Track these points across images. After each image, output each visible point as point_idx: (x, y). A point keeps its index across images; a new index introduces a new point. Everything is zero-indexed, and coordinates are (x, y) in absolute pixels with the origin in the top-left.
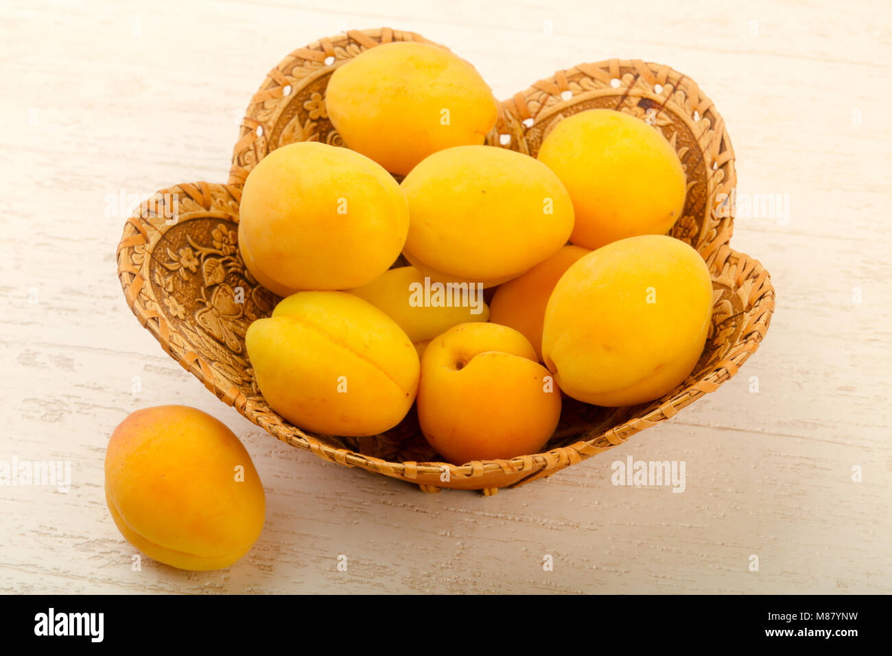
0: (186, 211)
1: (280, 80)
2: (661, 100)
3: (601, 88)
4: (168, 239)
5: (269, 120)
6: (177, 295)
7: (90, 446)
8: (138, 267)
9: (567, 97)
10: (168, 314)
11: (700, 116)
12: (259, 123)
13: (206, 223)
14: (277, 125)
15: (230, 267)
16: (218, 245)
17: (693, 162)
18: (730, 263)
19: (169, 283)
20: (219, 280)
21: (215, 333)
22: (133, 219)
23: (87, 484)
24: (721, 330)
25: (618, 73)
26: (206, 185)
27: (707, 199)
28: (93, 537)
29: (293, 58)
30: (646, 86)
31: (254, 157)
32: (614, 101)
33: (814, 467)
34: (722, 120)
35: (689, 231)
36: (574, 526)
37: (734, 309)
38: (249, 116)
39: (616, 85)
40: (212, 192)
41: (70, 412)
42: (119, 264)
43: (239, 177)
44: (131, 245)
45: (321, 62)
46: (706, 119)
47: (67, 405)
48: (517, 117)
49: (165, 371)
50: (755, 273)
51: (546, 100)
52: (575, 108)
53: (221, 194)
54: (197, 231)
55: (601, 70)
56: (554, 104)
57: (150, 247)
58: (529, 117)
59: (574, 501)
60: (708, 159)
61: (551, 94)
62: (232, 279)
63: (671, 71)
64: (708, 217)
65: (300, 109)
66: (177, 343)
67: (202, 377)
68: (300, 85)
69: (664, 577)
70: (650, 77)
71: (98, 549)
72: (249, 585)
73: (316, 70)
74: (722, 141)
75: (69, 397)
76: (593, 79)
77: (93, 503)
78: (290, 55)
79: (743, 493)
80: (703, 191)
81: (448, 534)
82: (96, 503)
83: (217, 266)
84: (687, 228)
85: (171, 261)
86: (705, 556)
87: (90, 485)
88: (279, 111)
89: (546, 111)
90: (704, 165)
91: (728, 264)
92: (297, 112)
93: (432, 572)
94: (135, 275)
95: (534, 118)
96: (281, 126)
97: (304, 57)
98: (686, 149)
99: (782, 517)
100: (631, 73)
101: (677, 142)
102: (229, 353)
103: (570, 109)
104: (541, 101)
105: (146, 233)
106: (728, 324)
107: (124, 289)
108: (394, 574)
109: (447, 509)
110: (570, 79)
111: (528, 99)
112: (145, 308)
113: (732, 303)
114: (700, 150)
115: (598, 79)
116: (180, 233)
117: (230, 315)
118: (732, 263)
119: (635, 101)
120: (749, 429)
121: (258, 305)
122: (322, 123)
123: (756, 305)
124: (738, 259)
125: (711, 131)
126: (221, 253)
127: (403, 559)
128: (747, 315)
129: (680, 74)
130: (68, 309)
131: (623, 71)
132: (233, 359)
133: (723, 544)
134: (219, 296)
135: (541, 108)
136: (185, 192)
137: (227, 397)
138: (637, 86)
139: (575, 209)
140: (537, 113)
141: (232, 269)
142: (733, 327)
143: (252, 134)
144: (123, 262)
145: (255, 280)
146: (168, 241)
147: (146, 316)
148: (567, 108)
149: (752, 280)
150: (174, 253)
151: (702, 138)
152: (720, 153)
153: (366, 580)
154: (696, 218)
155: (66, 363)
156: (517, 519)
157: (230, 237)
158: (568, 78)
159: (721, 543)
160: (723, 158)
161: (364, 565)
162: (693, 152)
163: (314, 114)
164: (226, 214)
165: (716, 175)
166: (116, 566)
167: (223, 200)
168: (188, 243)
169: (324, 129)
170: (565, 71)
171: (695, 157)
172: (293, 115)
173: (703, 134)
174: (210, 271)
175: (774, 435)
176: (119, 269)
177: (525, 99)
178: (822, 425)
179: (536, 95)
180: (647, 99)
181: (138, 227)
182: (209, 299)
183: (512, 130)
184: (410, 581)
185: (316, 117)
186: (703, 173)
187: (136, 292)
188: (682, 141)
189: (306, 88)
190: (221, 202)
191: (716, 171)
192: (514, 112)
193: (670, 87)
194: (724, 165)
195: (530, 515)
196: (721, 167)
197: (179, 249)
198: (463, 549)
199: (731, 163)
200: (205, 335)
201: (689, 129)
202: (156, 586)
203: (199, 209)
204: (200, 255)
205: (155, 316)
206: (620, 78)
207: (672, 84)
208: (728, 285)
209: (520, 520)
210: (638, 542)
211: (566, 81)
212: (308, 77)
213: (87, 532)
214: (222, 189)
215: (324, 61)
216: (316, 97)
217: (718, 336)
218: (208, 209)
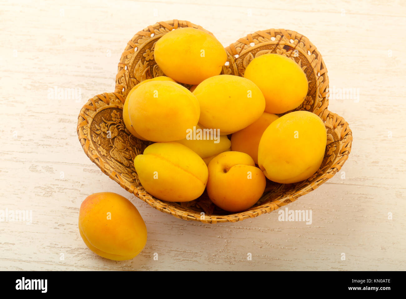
0: (101, 107)
1: (133, 45)
2: (294, 46)
3: (267, 41)
4: (95, 120)
5: (129, 63)
6: (102, 145)
7: (66, 207)
8: (86, 135)
9: (252, 45)
10: (101, 155)
11: (311, 53)
12: (125, 65)
13: (108, 111)
14: (133, 64)
15: (119, 128)
16: (114, 119)
17: (309, 72)
18: (329, 117)
19: (98, 140)
20: (116, 135)
21: (118, 159)
22: (81, 114)
23: (67, 224)
24: (329, 148)
25: (274, 35)
26: (107, 94)
27: (316, 89)
28: (73, 247)
29: (137, 36)
30: (287, 40)
31: (124, 79)
32: (273, 47)
33: (366, 198)
34: (321, 55)
35: (309, 102)
36: (272, 230)
37: (334, 138)
38: (121, 62)
39: (273, 40)
40: (110, 97)
41: (55, 192)
42: (79, 135)
43: (120, 89)
44: (82, 126)
45: (149, 36)
46: (313, 54)
47: (54, 189)
48: (232, 54)
49: (92, 171)
50: (342, 123)
51: (243, 47)
52: (256, 50)
53: (113, 97)
54: (106, 115)
55: (266, 34)
56: (247, 49)
57: (89, 125)
58: (237, 54)
59: (270, 219)
60: (315, 71)
61: (246, 44)
62: (121, 133)
63: (297, 34)
64: (317, 97)
65: (142, 57)
66: (107, 168)
67: (119, 182)
68: (141, 47)
69: (311, 250)
70: (288, 37)
71: (77, 253)
72: (142, 265)
73: (147, 40)
74: (322, 64)
75: (54, 185)
76: (263, 37)
77: (71, 232)
78: (136, 34)
79: (338, 211)
80: (314, 85)
81: (221, 237)
82: (72, 232)
83: (115, 129)
84: (308, 101)
85: (98, 130)
86: (327, 240)
87: (68, 224)
88: (133, 58)
89: (244, 51)
90: (314, 74)
91: (328, 118)
92: (140, 58)
93: (216, 254)
94: (86, 139)
95: (239, 54)
96: (134, 65)
97: (142, 35)
98: (306, 67)
99: (356, 221)
100: (280, 35)
101: (301, 64)
102: (125, 167)
103: (254, 50)
104: (242, 47)
105: (87, 119)
106: (333, 145)
107: (82, 146)
108: (201, 256)
109: (218, 226)
110: (254, 38)
111: (236, 46)
112: (92, 154)
113: (332, 135)
114: (312, 68)
115: (266, 38)
116: (99, 117)
117: (122, 150)
118: (330, 117)
119: (282, 46)
120: (338, 183)
121: (131, 143)
122: (151, 62)
123: (345, 138)
124: (333, 116)
125: (316, 60)
126: (115, 123)
127: (204, 249)
128: (341, 142)
129: (301, 35)
130: (47, 145)
131: (276, 34)
132: (127, 170)
133: (333, 234)
134: (117, 142)
135: (242, 50)
136: (99, 98)
137: (130, 190)
138: (283, 40)
139: (266, 99)
140: (240, 52)
141: (120, 129)
142: (335, 147)
143: (123, 70)
144: (80, 134)
145: (129, 132)
146: (95, 121)
147: (94, 158)
148: (253, 50)
149: (341, 126)
150: (98, 126)
151: (312, 63)
152: (321, 69)
153: (190, 259)
154: (312, 97)
155: (50, 170)
156: (248, 228)
157: (118, 115)
158: (253, 37)
159: (332, 234)
160: (323, 71)
161: (188, 253)
162: (309, 68)
163: (147, 59)
164: (116, 106)
165: (320, 79)
166: (85, 260)
167: (114, 100)
168: (103, 120)
169: (152, 64)
170: (251, 34)
171: (309, 70)
172: (139, 60)
173: (313, 61)
174: (112, 131)
175: (349, 185)
176: (79, 137)
177: (235, 46)
178: (367, 179)
179: (239, 45)
180: (287, 46)
181: (84, 117)
182: (113, 144)
183: (230, 60)
184: (208, 258)
185: (148, 60)
186: (314, 78)
187: (88, 147)
188: (304, 64)
189: (144, 48)
190: (113, 101)
191: (319, 77)
192: (231, 52)
193: (297, 41)
194: (323, 75)
195: (253, 226)
196: (321, 75)
197: (100, 124)
198: (228, 243)
199: (326, 74)
200: (115, 161)
201: (306, 58)
202: (103, 267)
203: (105, 105)
204: (108, 125)
205: (97, 157)
206: (275, 37)
207: (297, 39)
208: (330, 127)
209: (249, 229)
210: (299, 235)
211: (252, 39)
212: (145, 43)
213: (71, 245)
214: (113, 95)
215: (150, 36)
216: (148, 51)
217: (328, 151)
218: (108, 104)
